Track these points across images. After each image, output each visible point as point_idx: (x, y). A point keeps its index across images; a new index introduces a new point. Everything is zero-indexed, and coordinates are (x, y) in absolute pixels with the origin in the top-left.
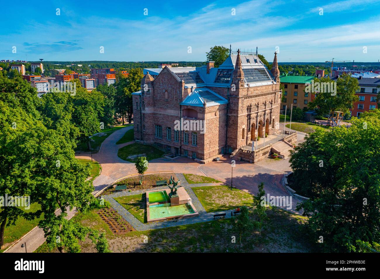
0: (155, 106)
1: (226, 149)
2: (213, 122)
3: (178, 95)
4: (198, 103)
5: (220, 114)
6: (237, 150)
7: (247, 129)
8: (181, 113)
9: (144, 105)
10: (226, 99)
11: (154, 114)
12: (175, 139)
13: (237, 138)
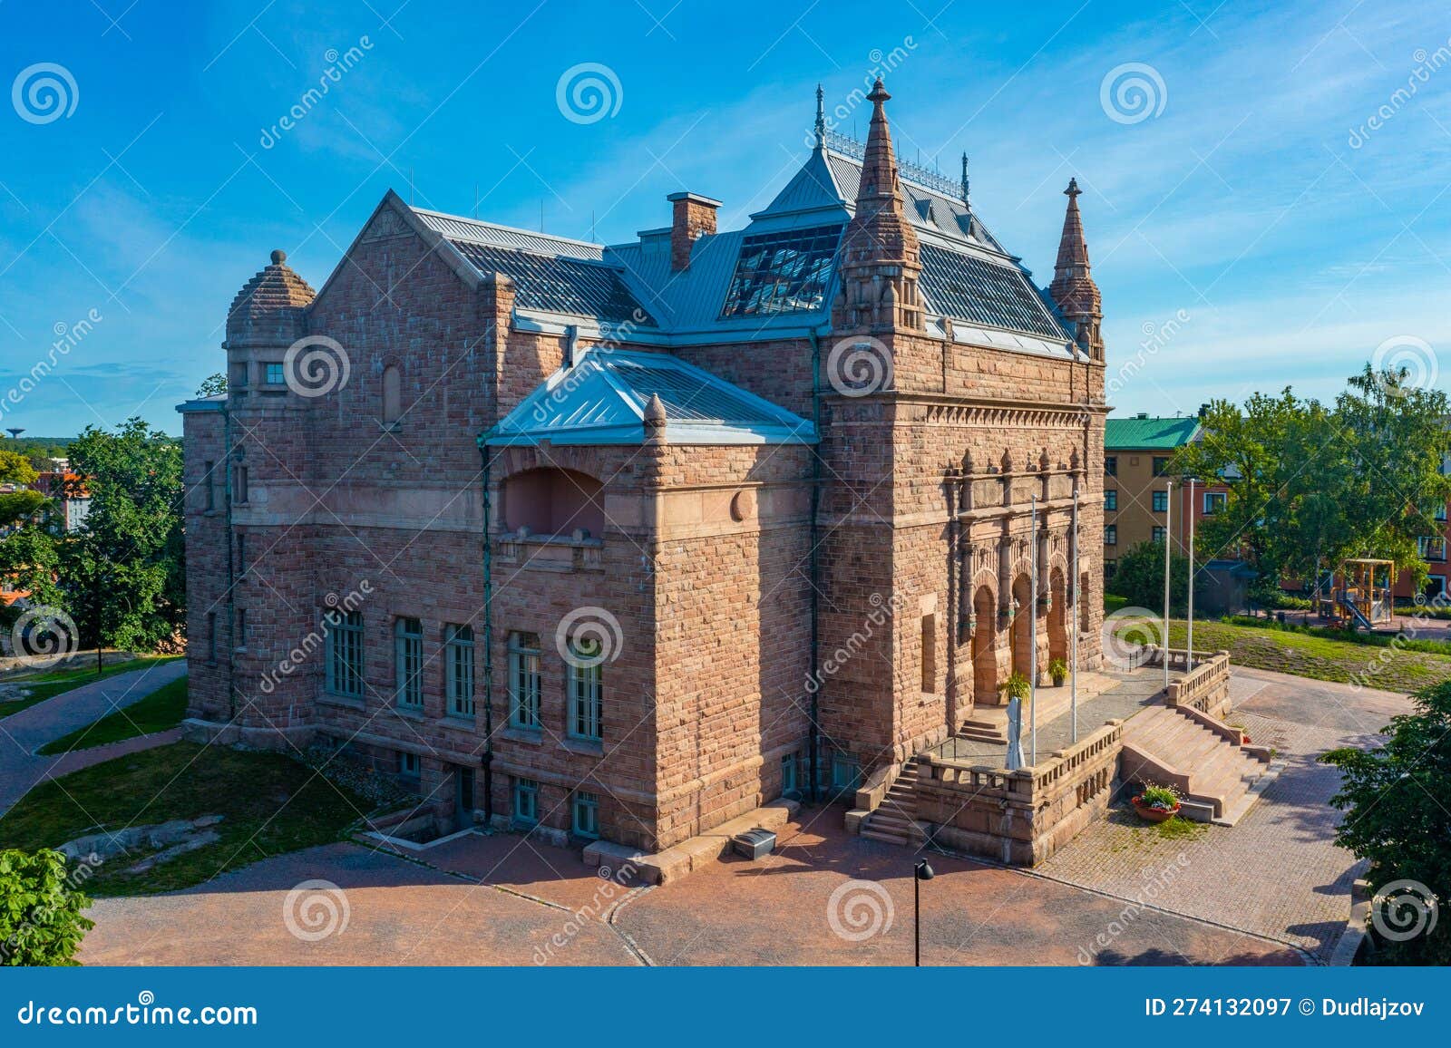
0: (323, 476)
1: (813, 769)
2: (718, 568)
3: (469, 377)
4: (605, 424)
5: (770, 510)
6: (895, 770)
7: (950, 621)
8: (486, 504)
9: (245, 469)
10: (803, 415)
11: (310, 531)
12: (452, 704)
13: (890, 679)
